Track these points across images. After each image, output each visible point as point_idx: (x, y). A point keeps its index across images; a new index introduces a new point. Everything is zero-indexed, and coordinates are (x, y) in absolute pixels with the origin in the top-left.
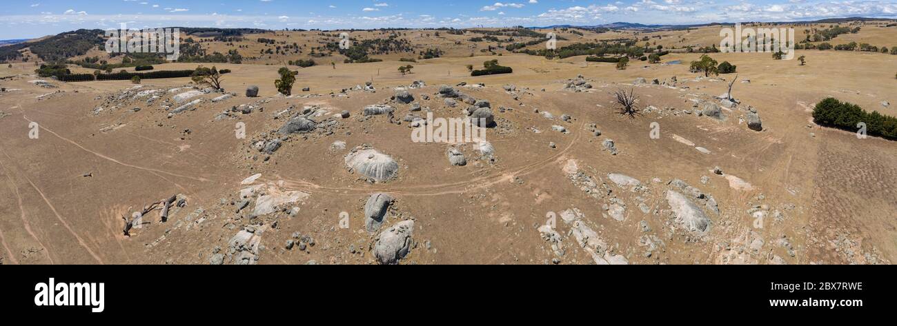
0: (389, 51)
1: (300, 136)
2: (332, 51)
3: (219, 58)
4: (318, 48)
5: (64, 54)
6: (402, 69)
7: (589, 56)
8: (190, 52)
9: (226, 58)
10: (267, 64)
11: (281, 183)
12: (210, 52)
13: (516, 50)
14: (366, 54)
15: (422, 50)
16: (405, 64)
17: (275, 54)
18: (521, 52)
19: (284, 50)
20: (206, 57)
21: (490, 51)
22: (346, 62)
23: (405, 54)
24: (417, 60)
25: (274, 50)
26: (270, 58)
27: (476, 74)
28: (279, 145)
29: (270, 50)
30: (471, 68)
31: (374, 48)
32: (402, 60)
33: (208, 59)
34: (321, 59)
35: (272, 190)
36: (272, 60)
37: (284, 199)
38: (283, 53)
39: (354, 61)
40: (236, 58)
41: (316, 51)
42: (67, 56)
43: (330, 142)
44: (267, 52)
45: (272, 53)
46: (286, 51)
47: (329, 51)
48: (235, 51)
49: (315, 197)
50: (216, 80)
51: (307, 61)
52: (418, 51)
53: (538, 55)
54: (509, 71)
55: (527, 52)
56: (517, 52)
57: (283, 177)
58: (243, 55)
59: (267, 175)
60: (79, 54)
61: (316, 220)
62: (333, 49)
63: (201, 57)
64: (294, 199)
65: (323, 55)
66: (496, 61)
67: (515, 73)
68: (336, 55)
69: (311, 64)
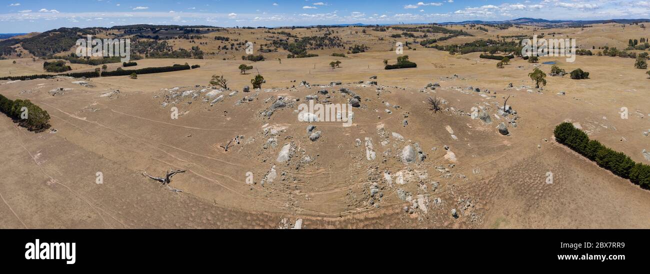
0: (324, 47)
1: (280, 109)
2: (277, 47)
3: (184, 54)
4: (266, 45)
5: (52, 51)
6: (333, 64)
7: (483, 53)
8: (159, 48)
9: (190, 53)
10: (224, 59)
11: (277, 125)
12: (176, 49)
13: (428, 45)
14: (305, 49)
15: (351, 46)
16: (335, 59)
17: (230, 50)
18: (432, 47)
19: (237, 46)
20: (173, 52)
21: (407, 46)
22: (289, 57)
23: (336, 50)
24: (346, 55)
25: (229, 46)
26: (226, 53)
27: (389, 68)
28: (272, 113)
29: (225, 46)
30: (386, 62)
31: (311, 45)
32: (334, 55)
33: (175, 55)
34: (268, 54)
35: (275, 127)
36: (228, 55)
37: (280, 129)
38: (236, 49)
39: (296, 56)
40: (199, 54)
41: (265, 48)
42: (54, 52)
43: (293, 110)
44: (223, 48)
45: (227, 49)
46: (239, 47)
47: (275, 47)
48: (197, 47)
49: (290, 127)
50: (224, 83)
51: (257, 56)
52: (347, 47)
53: (445, 50)
54: (414, 66)
55: (436, 47)
56: (429, 47)
57: (277, 123)
58: (204, 51)
59: (271, 123)
60: (64, 50)
61: (292, 133)
62: (278, 46)
63: (169, 53)
64: (283, 129)
65: (270, 51)
66: (407, 57)
67: (419, 68)
68: (281, 50)
69: (261, 59)
